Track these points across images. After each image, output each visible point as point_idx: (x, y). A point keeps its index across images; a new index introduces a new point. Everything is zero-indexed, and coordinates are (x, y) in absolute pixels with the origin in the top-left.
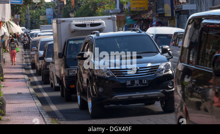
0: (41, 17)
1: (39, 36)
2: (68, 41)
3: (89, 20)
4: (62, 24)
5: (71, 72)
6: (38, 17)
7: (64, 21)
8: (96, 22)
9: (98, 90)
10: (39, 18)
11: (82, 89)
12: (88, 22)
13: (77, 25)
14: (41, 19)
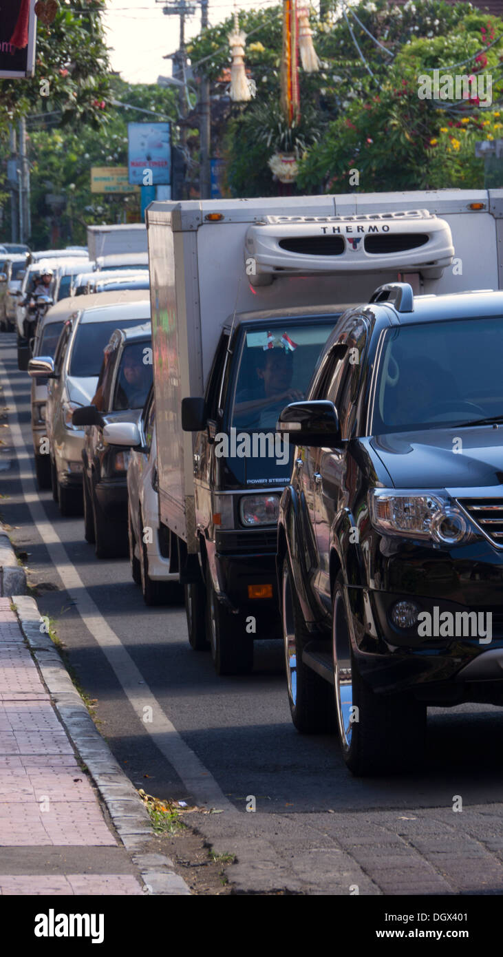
0: (96, 172)
1: (81, 291)
2: (241, 330)
3: (361, 212)
4: (208, 235)
5: (252, 511)
6: (79, 175)
7: (215, 218)
8: (398, 226)
9: (389, 613)
10: (87, 181)
11: (307, 615)
12: (354, 225)
13: (289, 244)
14: (97, 186)
